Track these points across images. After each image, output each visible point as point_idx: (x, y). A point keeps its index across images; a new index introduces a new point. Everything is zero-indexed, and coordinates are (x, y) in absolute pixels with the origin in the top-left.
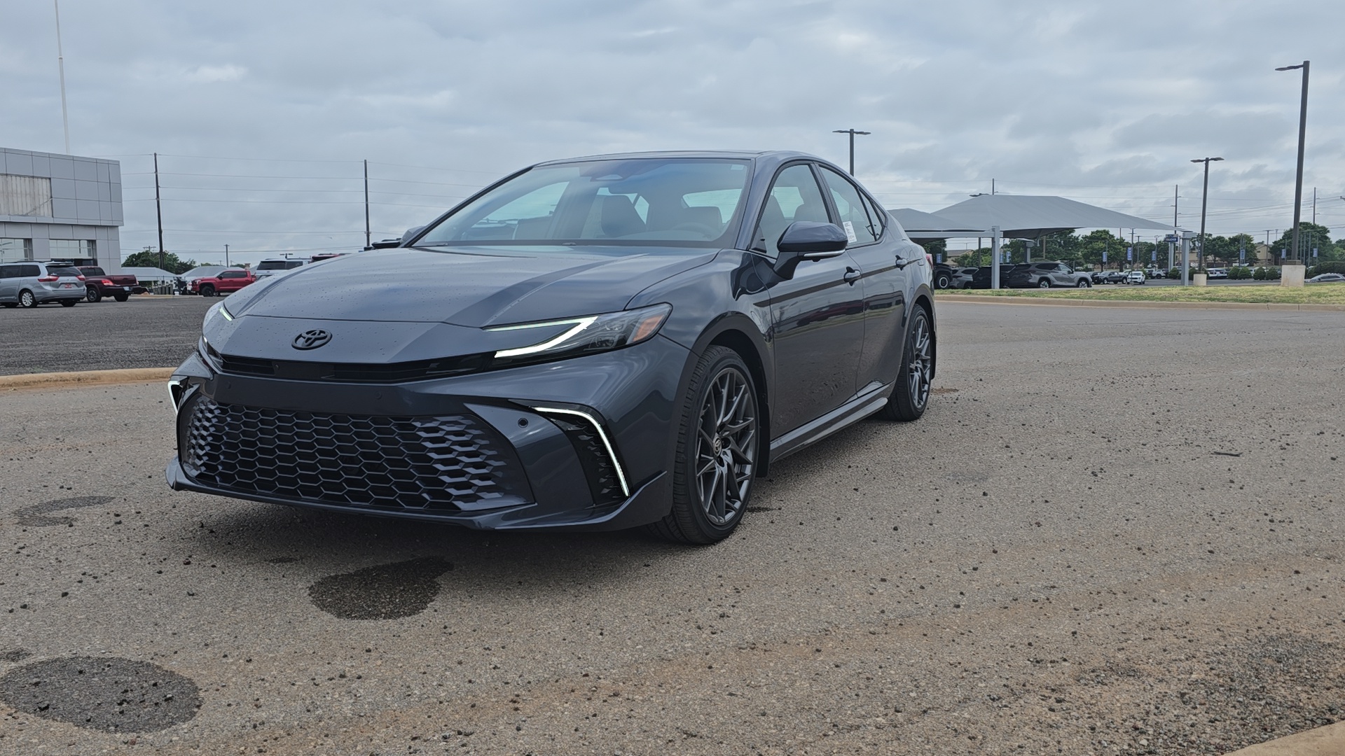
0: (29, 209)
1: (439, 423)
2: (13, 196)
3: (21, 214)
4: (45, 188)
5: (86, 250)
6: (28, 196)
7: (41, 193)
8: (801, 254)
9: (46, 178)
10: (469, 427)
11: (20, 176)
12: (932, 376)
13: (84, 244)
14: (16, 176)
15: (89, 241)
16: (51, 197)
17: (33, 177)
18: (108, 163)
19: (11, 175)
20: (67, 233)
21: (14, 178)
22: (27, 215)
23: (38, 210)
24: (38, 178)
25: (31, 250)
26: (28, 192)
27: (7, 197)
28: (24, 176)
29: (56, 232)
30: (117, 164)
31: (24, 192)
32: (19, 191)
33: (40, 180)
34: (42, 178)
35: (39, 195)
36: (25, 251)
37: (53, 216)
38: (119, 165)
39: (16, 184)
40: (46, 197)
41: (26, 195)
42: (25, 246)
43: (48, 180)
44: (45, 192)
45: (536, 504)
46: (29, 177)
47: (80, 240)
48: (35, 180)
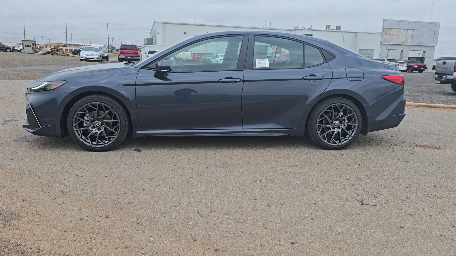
0: (404, 40)
2: (400, 36)
3: (401, 42)
4: (411, 33)
5: (422, 54)
6: (405, 36)
7: (409, 34)
9: (412, 30)
11: (403, 29)
13: (422, 52)
14: (402, 29)
15: (423, 51)
16: (413, 36)
18: (436, 23)
19: (400, 29)
20: (416, 48)
21: (401, 30)
22: (403, 42)
23: (407, 40)
24: (409, 29)
25: (403, 54)
26: (405, 34)
27: (398, 36)
28: (405, 29)
29: (412, 48)
30: (439, 24)
31: (403, 35)
32: (402, 34)
33: (410, 30)
34: (411, 30)
35: (408, 35)
36: (401, 54)
37: (412, 43)
38: (440, 24)
39: (402, 32)
40: (411, 36)
42: (401, 52)
43: (413, 30)
44: (411, 35)
47: (420, 51)
48: (408, 30)
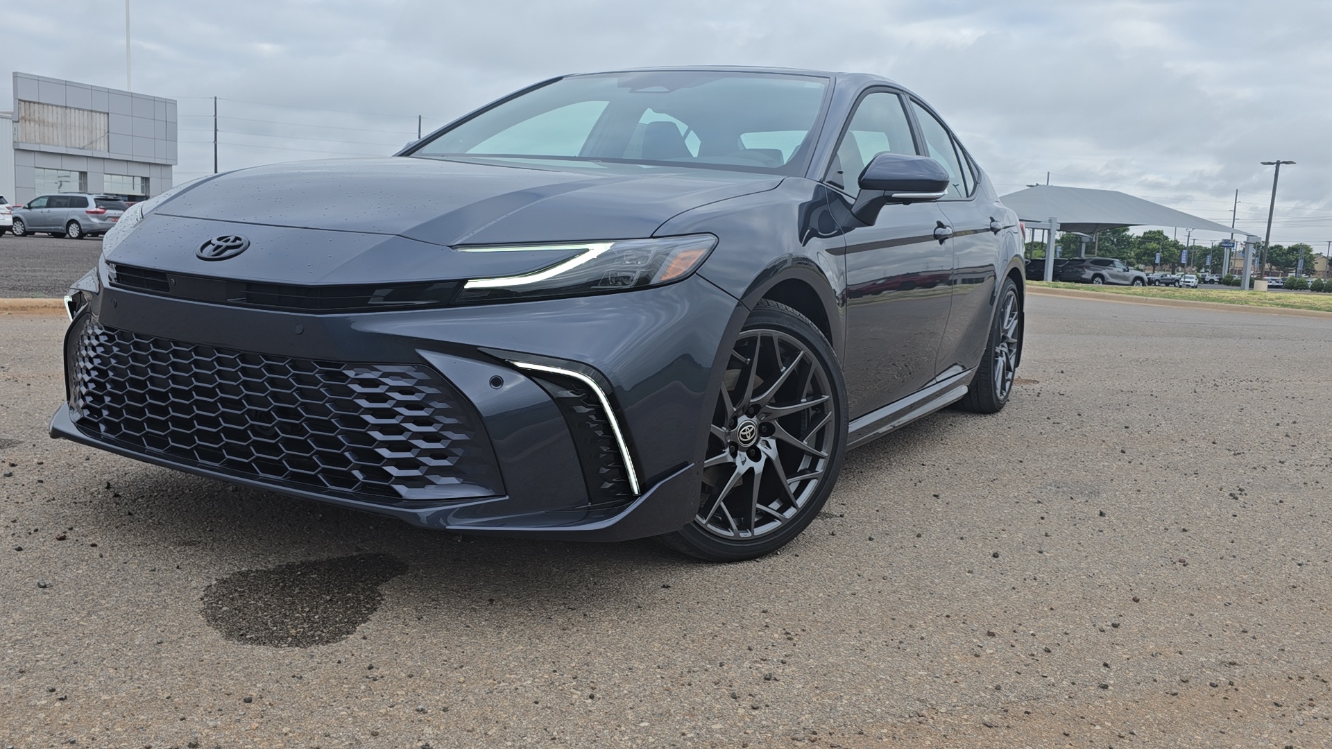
0: (86, 143)
1: (380, 373)
2: (71, 129)
3: (78, 146)
4: (102, 122)
5: (140, 187)
6: (86, 130)
7: (98, 127)
8: (888, 193)
9: (104, 113)
10: (420, 383)
11: (79, 109)
12: (1017, 364)
13: (138, 181)
14: (75, 109)
15: (142, 178)
16: (108, 132)
17: (92, 111)
18: (166, 102)
19: (71, 108)
20: (123, 168)
21: (73, 110)
22: (83, 148)
23: (94, 144)
24: (96, 112)
25: (86, 184)
26: (86, 125)
27: (66, 129)
28: (83, 110)
29: (110, 167)
30: (174, 103)
31: (82, 126)
32: (77, 124)
33: (98, 114)
34: (100, 113)
35: (96, 129)
36: (80, 184)
37: (109, 151)
38: (176, 104)
39: (76, 118)
40: (102, 132)
41: (84, 128)
42: (80, 179)
43: (106, 115)
44: (102, 127)
45: (507, 497)
46: (88, 110)
47: (134, 177)
48: (94, 114)
